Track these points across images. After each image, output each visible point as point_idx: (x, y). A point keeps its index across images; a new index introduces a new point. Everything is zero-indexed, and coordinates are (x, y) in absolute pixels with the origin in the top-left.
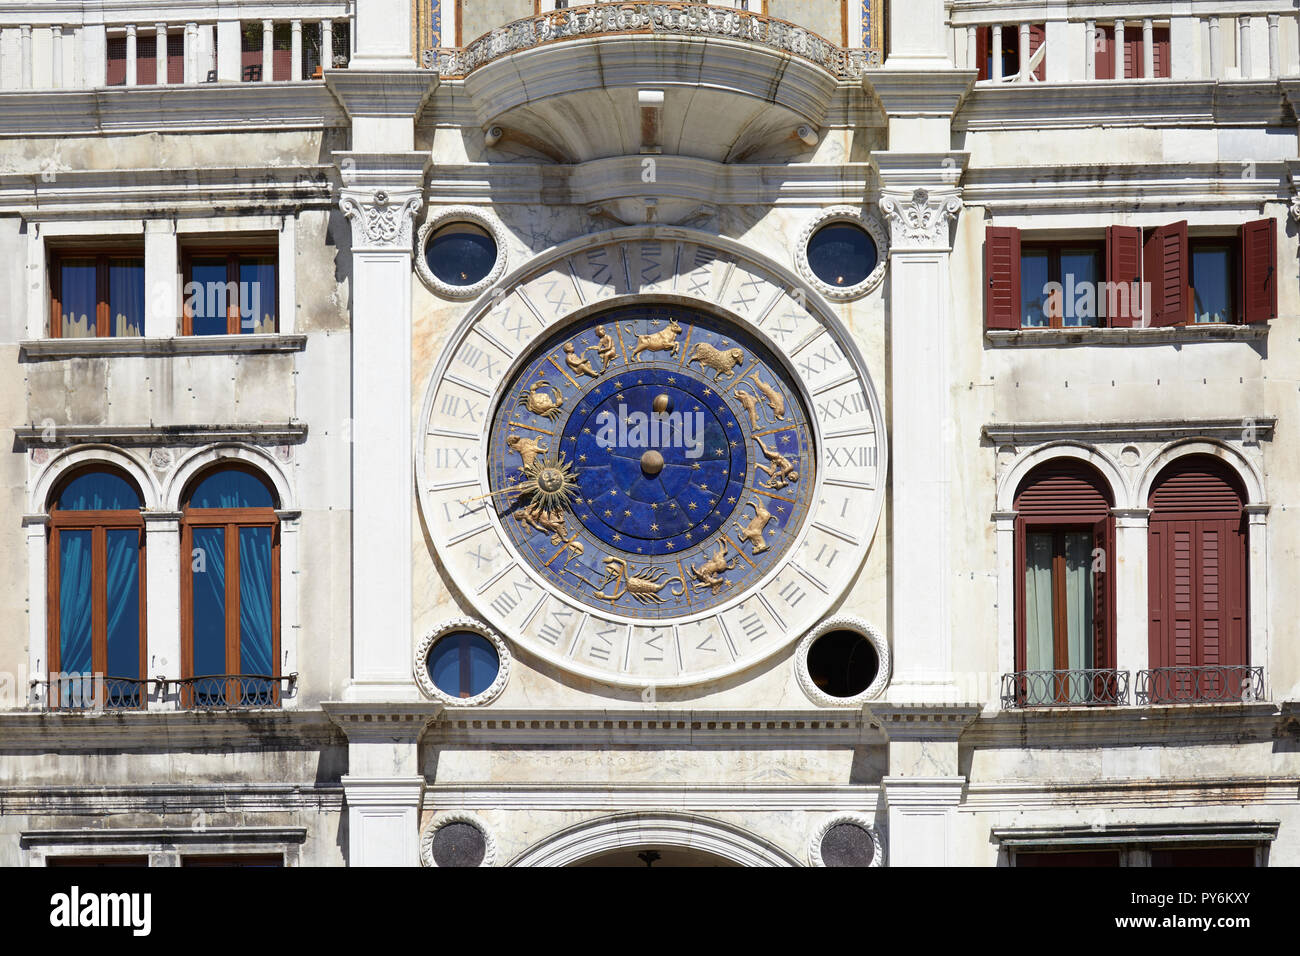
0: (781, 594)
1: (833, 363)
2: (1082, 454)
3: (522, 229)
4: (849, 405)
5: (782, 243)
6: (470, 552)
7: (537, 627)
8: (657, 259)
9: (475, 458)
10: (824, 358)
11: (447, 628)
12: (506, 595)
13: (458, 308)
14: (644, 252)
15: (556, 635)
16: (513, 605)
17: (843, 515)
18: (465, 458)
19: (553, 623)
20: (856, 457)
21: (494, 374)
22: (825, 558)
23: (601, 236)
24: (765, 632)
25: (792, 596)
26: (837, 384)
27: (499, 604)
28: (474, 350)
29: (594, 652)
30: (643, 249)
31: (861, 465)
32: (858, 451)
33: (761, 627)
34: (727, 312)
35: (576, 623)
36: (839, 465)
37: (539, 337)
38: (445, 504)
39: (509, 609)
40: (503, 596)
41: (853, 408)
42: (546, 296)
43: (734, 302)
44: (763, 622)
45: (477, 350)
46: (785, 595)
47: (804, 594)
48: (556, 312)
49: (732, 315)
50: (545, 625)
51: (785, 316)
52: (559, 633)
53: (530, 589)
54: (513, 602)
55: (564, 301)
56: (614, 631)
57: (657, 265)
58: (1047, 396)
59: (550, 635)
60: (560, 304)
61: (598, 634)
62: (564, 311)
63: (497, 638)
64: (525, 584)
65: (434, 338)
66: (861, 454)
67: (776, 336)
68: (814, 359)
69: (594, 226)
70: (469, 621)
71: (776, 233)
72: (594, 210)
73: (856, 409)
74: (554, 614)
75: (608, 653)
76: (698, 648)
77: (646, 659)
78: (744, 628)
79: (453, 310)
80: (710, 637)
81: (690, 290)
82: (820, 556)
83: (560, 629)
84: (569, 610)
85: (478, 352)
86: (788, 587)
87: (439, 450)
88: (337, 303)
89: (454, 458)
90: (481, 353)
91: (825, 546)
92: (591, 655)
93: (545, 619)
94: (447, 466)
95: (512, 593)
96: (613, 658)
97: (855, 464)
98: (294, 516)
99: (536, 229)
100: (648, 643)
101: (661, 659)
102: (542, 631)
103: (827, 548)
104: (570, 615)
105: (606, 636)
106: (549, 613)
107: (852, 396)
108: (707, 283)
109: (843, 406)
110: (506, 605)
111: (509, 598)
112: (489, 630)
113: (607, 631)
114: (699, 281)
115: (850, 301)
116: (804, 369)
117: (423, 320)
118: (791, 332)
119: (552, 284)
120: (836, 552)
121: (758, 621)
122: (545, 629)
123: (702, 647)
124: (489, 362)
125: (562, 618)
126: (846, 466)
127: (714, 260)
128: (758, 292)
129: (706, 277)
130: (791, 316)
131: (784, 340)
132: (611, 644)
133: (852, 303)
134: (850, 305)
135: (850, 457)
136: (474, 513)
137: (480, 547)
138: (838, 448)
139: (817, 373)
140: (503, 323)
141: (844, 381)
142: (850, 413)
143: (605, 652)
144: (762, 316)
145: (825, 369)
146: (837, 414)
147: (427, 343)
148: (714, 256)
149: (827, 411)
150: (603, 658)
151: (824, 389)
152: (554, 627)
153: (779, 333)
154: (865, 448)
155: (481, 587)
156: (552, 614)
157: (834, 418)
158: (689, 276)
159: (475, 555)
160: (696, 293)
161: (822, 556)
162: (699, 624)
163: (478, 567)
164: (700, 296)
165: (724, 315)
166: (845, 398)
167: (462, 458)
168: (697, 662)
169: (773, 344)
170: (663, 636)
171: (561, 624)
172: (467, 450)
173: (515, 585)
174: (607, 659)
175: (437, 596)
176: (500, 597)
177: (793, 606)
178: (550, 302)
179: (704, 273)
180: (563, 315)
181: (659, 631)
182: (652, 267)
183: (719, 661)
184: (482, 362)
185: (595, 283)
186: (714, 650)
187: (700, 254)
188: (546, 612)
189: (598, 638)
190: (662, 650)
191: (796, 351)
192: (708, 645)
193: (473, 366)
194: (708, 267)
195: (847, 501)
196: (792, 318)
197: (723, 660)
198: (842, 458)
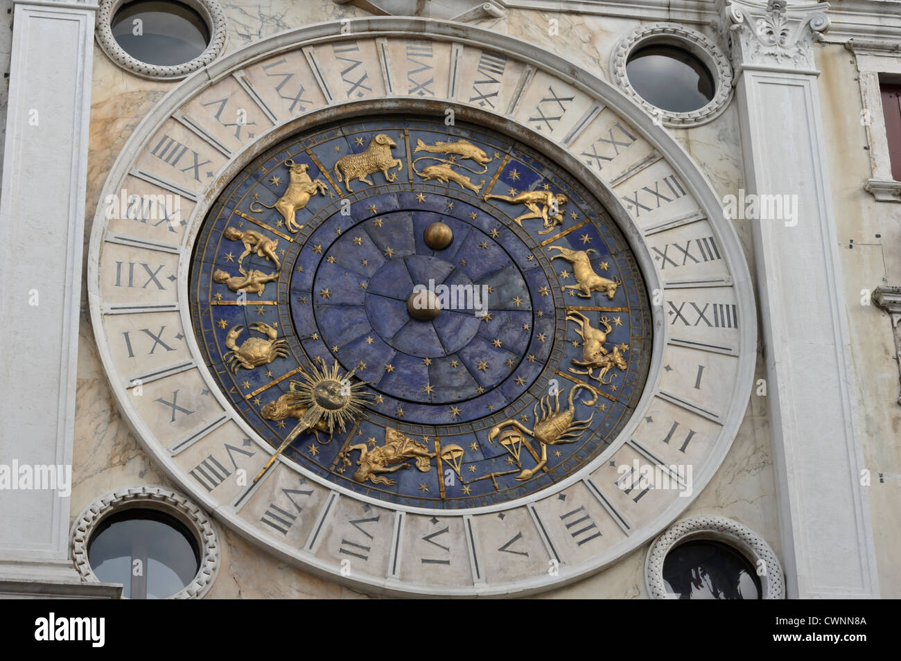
1: (669, 200)
4: (694, 251)
5: (594, 59)
6: (160, 400)
7: (259, 507)
8: (428, 61)
9: (173, 278)
10: (656, 194)
11: (124, 498)
12: (214, 460)
13: (155, 92)
14: (410, 51)
15: (288, 519)
16: (223, 475)
17: (697, 386)
18: (157, 276)
19: (283, 503)
21: (202, 175)
22: (678, 440)
24: (599, 534)
26: (677, 224)
27: (202, 472)
28: (175, 144)
29: (347, 547)
30: (408, 48)
31: (717, 325)
32: (710, 309)
33: (593, 526)
34: (524, 129)
35: (319, 505)
36: (687, 324)
38: (126, 334)
39: (218, 481)
40: (210, 462)
41: (700, 254)
42: (278, 89)
43: (533, 119)
44: (595, 519)
45: (179, 145)
48: (291, 109)
49: (530, 132)
50: (272, 506)
51: (601, 140)
52: (294, 518)
53: (250, 455)
54: (224, 471)
55: (301, 98)
56: (376, 519)
57: (428, 68)
59: (280, 521)
60: (296, 100)
61: (353, 522)
62: (303, 108)
63: (200, 516)
64: (245, 448)
65: (120, 125)
66: (716, 312)
67: (590, 163)
68: (642, 193)
70: (159, 491)
71: (585, 45)
73: (705, 256)
74: (286, 491)
75: (368, 549)
76: (501, 549)
77: (424, 561)
78: (568, 526)
79: (148, 93)
80: (519, 536)
81: (473, 99)
82: (669, 436)
83: (295, 512)
84: (306, 487)
85: (181, 148)
87: (119, 264)
89: (141, 276)
90: (186, 149)
91: (676, 424)
92: (342, 550)
93: (272, 498)
94: (130, 285)
95: (223, 458)
96: (375, 558)
97: (709, 325)
99: (265, 11)
100: (427, 539)
101: (448, 562)
102: (268, 513)
103: (678, 427)
104: (309, 493)
105: (364, 526)
106: (278, 489)
107: (698, 240)
108: (496, 94)
109: (686, 253)
110: (213, 473)
111: (219, 465)
112: (189, 504)
113: (367, 518)
114: (486, 89)
115: (687, 128)
116: (631, 204)
117: (105, 102)
118: (610, 159)
119: (285, 77)
120: (692, 433)
121: (588, 517)
122: (273, 511)
123: (508, 548)
124: (196, 160)
125: (299, 498)
126: (696, 325)
127: (503, 69)
128: (564, 110)
129: (494, 88)
130: (609, 142)
131: (601, 168)
132: (372, 538)
133: (690, 131)
134: (687, 134)
135: (702, 315)
136: (168, 349)
137: (175, 393)
138: (684, 303)
139: (649, 210)
140: (217, 116)
141: (686, 221)
142: (697, 262)
143: (363, 547)
144: (571, 137)
145: (659, 206)
146: (679, 261)
147: (108, 130)
148: (504, 64)
149: (665, 256)
150: (360, 556)
151: (658, 230)
152: (286, 509)
153: (595, 159)
154: (721, 306)
155: (177, 447)
156: (283, 490)
157: (676, 265)
158: (472, 84)
159: (168, 404)
160: (482, 104)
161: (672, 437)
162: (502, 516)
163: (173, 420)
164: (487, 108)
165: (520, 133)
166: (689, 242)
167: (153, 276)
168: (501, 569)
169: (587, 171)
170: (450, 530)
171: (296, 505)
172: (161, 266)
173: (228, 447)
174: (366, 558)
175: (108, 455)
176: (204, 463)
177: (636, 500)
178: (282, 97)
179: (491, 82)
180: (300, 114)
181: (442, 523)
182: (422, 70)
183: (533, 570)
184: (187, 160)
185: (344, 80)
186: (526, 554)
187: (485, 61)
188: (274, 488)
189: (351, 528)
190: (448, 549)
191: (618, 181)
192: (517, 546)
193: (173, 164)
194: (496, 76)
195: (701, 368)
196: (611, 144)
197: (539, 568)
198: (691, 315)
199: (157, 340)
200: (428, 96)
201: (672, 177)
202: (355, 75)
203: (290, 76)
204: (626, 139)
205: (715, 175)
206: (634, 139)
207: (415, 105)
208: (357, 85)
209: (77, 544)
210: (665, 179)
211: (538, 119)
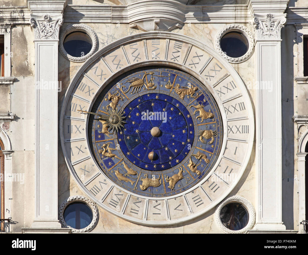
0: (209, 187)
1: (231, 90)
3: (103, 33)
4: (238, 108)
5: (210, 40)
6: (81, 169)
7: (108, 200)
8: (158, 46)
9: (83, 129)
10: (227, 88)
11: (72, 200)
12: (96, 186)
13: (77, 66)
14: (153, 43)
15: (117, 203)
16: (99, 191)
17: (235, 154)
19: (115, 198)
20: (240, 129)
21: (91, 94)
22: (228, 172)
24: (203, 203)
25: (214, 187)
26: (233, 98)
27: (93, 190)
28: (83, 84)
29: (132, 211)
30: (152, 42)
31: (243, 133)
32: (241, 126)
33: (201, 201)
34: (187, 68)
35: (125, 198)
36: (233, 133)
37: (110, 79)
38: (71, 149)
39: (97, 193)
40: (95, 187)
42: (113, 61)
43: (190, 65)
44: (202, 198)
45: (84, 84)
46: (211, 187)
47: (219, 187)
48: (117, 68)
49: (189, 69)
50: (112, 199)
51: (211, 70)
52: (118, 203)
53: (106, 184)
54: (99, 189)
55: (120, 64)
56: (140, 202)
57: (158, 49)
59: (114, 204)
60: (118, 65)
61: (134, 203)
62: (120, 68)
64: (104, 182)
66: (242, 128)
67: (207, 79)
68: (223, 88)
69: (132, 32)
70: (81, 197)
71: (208, 35)
72: (133, 25)
73: (241, 109)
74: (116, 195)
75: (138, 211)
76: (175, 209)
77: (153, 214)
78: (194, 201)
79: (75, 67)
80: (180, 205)
81: (172, 59)
83: (118, 201)
84: (121, 193)
85: (85, 85)
86: (212, 184)
87: (68, 126)
88: (27, 65)
89: (75, 129)
90: (86, 85)
91: (228, 167)
92: (131, 212)
93: (112, 197)
94: (72, 133)
95: (99, 186)
96: (140, 213)
97: (240, 133)
98: (10, 153)
99: (108, 34)
100: (154, 207)
101: (160, 214)
102: (111, 202)
104: (122, 195)
105: (136, 204)
106: (113, 194)
107: (239, 104)
108: (179, 56)
109: (235, 108)
110: (95, 191)
111: (97, 188)
112: (89, 201)
113: (138, 202)
114: (176, 55)
115: (238, 63)
116: (219, 92)
117: (63, 71)
118: (213, 77)
119: (115, 57)
120: (232, 169)
121: (200, 198)
122: (112, 201)
123: (177, 209)
124: (89, 89)
125: (119, 196)
126: (236, 133)
127: (181, 47)
128: (200, 60)
129: (178, 54)
130: (213, 70)
131: (210, 80)
132: (139, 208)
133: (239, 64)
134: (238, 65)
135: (238, 129)
136: (83, 152)
137: (85, 166)
138: (233, 126)
139: (224, 94)
140: (95, 73)
141: (236, 97)
142: (238, 111)
143: (136, 211)
144: (202, 70)
145: (228, 92)
146: (232, 112)
147: (64, 81)
148: (182, 45)
149: (228, 110)
150: (136, 213)
151: (227, 101)
152: (116, 200)
153: (209, 77)
154: (244, 126)
155: (86, 183)
156: (115, 194)
157: (231, 113)
158: (171, 53)
159: (83, 170)
160: (174, 60)
161: (226, 171)
162: (175, 199)
163: (85, 175)
164: (176, 62)
165: (186, 70)
166: (236, 104)
167: (78, 129)
168: (175, 215)
169: (206, 82)
170: (161, 204)
171: (119, 199)
172: (80, 126)
173: (100, 182)
174: (137, 214)
175: (68, 187)
176: (93, 187)
177: (214, 192)
178: (114, 64)
179: (178, 52)
180: (119, 70)
181: (159, 202)
182: (156, 50)
183: (184, 215)
184: (86, 89)
185: (133, 56)
186: (182, 210)
187: (176, 44)
188: (112, 194)
189: (133, 205)
190: (160, 210)
191: (214, 86)
192: (179, 208)
193: (83, 91)
194: (179, 50)
195: (237, 148)
196: (214, 71)
197: (185, 214)
198: (235, 130)
199: (80, 150)
200: (158, 59)
201: (232, 81)
202: (136, 54)
203: (116, 56)
204: (219, 69)
205: (246, 80)
206: (221, 69)
207: (154, 63)
208: (136, 57)
209: (60, 214)
210: (230, 82)
211: (192, 64)
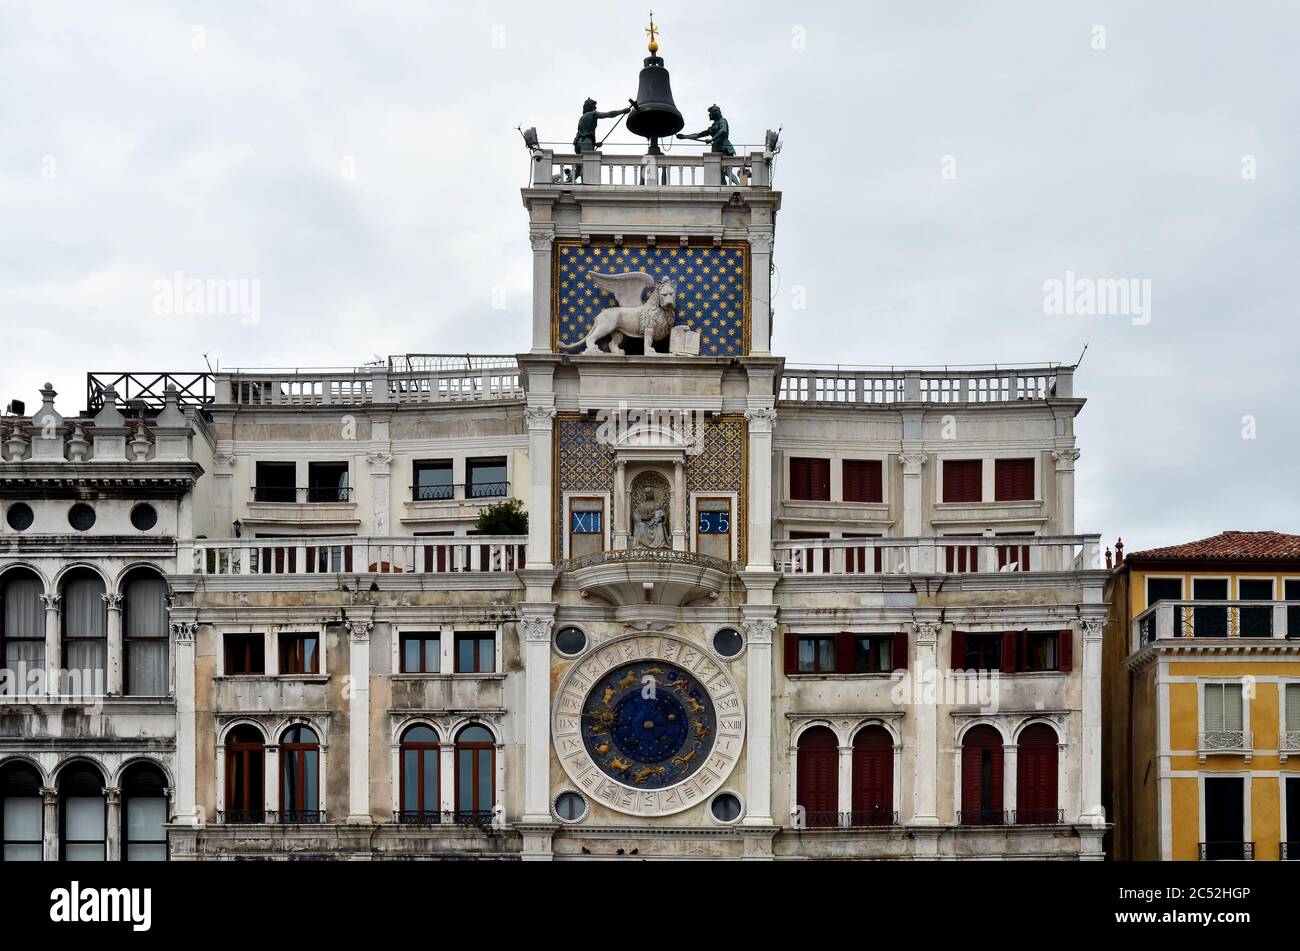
0: (701, 780)
1: (724, 687)
2: (826, 725)
3: (597, 632)
4: (730, 704)
5: (704, 639)
6: (573, 762)
7: (601, 792)
8: (651, 645)
9: (576, 724)
10: (720, 685)
11: (564, 792)
13: (570, 663)
15: (609, 795)
16: (591, 784)
17: (727, 748)
19: (607, 790)
20: (732, 725)
21: (584, 690)
22: (720, 765)
23: (629, 632)
24: (694, 795)
25: (705, 780)
26: (726, 695)
27: (585, 783)
29: (625, 802)
30: (646, 641)
31: (735, 728)
33: (693, 793)
35: (617, 790)
36: (726, 728)
37: (603, 675)
38: (563, 742)
39: (589, 785)
40: (587, 780)
42: (606, 658)
43: (683, 662)
44: (694, 791)
45: (577, 680)
46: (703, 780)
47: (711, 780)
48: (610, 665)
49: (683, 666)
50: (604, 792)
51: (704, 668)
53: (599, 775)
54: (591, 782)
56: (633, 794)
58: (812, 701)
59: (606, 795)
60: (612, 662)
61: (626, 795)
63: (584, 796)
64: (596, 775)
65: (558, 675)
66: (734, 724)
67: (699, 676)
68: (715, 685)
69: (625, 632)
70: (573, 789)
71: (702, 634)
73: (733, 705)
74: (608, 787)
75: (629, 803)
76: (667, 801)
77: (646, 805)
78: (686, 793)
79: (568, 664)
80: (672, 797)
81: (665, 656)
82: (717, 764)
83: (610, 793)
84: (615, 785)
86: (704, 777)
87: (561, 721)
88: (520, 660)
89: (567, 724)
90: (579, 681)
91: (719, 760)
92: (623, 803)
93: (604, 789)
94: (564, 727)
95: (591, 778)
96: (632, 805)
97: (732, 728)
98: (502, 746)
99: (602, 632)
100: (646, 799)
101: (652, 805)
102: (603, 794)
103: (720, 762)
104: (615, 787)
105: (629, 796)
107: (732, 700)
108: (672, 654)
109: (728, 704)
110: (587, 783)
111: (590, 780)
112: (581, 793)
113: (630, 793)
114: (669, 653)
116: (712, 689)
118: (706, 674)
120: (724, 763)
121: (691, 790)
123: (669, 801)
124: (582, 685)
125: (611, 788)
126: (728, 728)
127: (674, 645)
128: (693, 658)
129: (672, 652)
130: (706, 668)
131: (703, 678)
132: (631, 799)
133: (732, 662)
134: (731, 664)
135: (730, 725)
136: (576, 746)
138: (726, 721)
139: (717, 691)
140: (588, 670)
141: (728, 694)
142: (731, 707)
144: (695, 667)
145: (721, 689)
146: (726, 708)
147: (556, 678)
148: (675, 643)
149: (721, 706)
151: (720, 697)
152: (608, 792)
153: (701, 675)
154: (736, 721)
155: (577, 776)
157: (724, 709)
158: (665, 651)
159: (575, 763)
160: (668, 658)
162: (666, 791)
163: (577, 768)
164: (670, 660)
165: (680, 667)
166: (729, 701)
167: (571, 724)
168: (666, 807)
170: (652, 796)
171: (611, 791)
172: (573, 720)
173: (593, 774)
174: (629, 806)
175: (559, 780)
177: (706, 784)
178: (607, 661)
179: (670, 650)
180: (612, 666)
181: (651, 793)
182: (649, 648)
183: (675, 807)
184: (579, 685)
185: (626, 653)
186: (673, 802)
187: (669, 643)
188: (605, 786)
190: (652, 801)
191: (708, 682)
192: (671, 800)
193: (576, 687)
194: (672, 648)
195: (728, 742)
197: (677, 806)
198: (727, 725)
199: (573, 743)
200: (652, 657)
201: (725, 679)
202: (629, 651)
203: (609, 653)
204: (711, 667)
206: (714, 666)
207: (647, 660)
208: (630, 655)
210: (723, 680)
211: (685, 662)
